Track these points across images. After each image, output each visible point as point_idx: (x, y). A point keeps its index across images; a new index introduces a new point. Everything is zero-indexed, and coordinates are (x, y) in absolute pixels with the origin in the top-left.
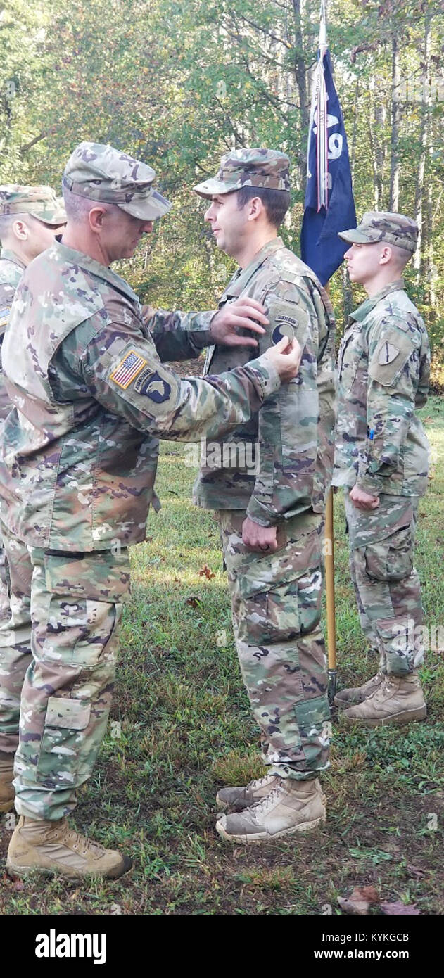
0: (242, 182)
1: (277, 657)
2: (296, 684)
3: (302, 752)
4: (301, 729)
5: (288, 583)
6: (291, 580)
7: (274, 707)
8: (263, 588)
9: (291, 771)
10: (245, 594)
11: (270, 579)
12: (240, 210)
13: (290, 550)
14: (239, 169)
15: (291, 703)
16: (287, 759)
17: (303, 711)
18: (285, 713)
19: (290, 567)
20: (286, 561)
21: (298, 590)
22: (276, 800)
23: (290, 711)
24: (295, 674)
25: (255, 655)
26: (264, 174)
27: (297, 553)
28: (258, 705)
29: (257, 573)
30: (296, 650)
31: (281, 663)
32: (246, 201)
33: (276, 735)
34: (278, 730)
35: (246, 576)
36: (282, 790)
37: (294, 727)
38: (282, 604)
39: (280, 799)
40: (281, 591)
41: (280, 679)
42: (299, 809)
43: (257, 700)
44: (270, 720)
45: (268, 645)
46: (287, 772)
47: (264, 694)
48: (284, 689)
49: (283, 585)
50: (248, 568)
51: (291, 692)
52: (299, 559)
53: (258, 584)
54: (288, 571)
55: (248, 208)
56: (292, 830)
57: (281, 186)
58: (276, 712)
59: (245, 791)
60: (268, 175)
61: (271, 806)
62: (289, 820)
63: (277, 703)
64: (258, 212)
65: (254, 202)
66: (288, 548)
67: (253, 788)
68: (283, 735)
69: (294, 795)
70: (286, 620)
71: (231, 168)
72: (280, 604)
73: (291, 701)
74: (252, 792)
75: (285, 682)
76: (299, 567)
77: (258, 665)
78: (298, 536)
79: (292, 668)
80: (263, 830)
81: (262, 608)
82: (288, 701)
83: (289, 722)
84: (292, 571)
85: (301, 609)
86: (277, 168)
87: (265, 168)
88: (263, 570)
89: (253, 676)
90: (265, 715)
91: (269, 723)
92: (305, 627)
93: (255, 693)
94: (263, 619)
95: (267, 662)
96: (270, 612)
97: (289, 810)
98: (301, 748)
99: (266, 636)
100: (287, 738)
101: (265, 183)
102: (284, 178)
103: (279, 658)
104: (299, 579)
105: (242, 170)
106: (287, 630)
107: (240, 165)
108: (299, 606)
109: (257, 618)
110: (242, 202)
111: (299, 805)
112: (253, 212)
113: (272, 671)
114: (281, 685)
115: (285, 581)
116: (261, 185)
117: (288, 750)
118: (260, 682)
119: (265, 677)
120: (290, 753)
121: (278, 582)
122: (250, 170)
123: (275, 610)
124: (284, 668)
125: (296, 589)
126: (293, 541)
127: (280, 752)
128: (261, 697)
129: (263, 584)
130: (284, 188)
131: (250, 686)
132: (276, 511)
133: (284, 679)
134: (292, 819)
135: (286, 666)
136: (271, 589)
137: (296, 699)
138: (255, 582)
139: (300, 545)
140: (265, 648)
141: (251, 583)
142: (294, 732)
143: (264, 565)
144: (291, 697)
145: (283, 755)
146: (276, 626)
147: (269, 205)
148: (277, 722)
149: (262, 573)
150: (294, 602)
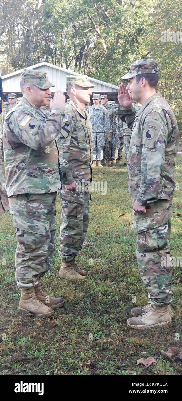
0: (138, 73)
1: (150, 257)
2: (157, 269)
3: (159, 295)
4: (159, 286)
5: (153, 229)
6: (155, 227)
7: (149, 277)
8: (144, 230)
9: (155, 302)
10: (137, 232)
11: (147, 227)
12: (138, 83)
13: (155, 216)
14: (136, 68)
15: (155, 276)
16: (153, 298)
17: (159, 279)
18: (152, 280)
19: (155, 222)
20: (153, 220)
21: (158, 232)
22: (151, 313)
23: (154, 279)
24: (157, 264)
25: (141, 256)
26: (145, 68)
27: (158, 217)
28: (143, 276)
29: (142, 224)
30: (157, 255)
31: (151, 260)
32: (140, 80)
33: (149, 288)
34: (150, 286)
35: (138, 225)
36: (153, 309)
37: (156, 285)
38: (151, 236)
39: (152, 312)
40: (151, 231)
41: (151, 266)
42: (159, 317)
43: (142, 274)
44: (147, 282)
45: (146, 252)
46: (154, 302)
47: (145, 272)
48: (152, 270)
49: (152, 229)
50: (139, 221)
51: (155, 272)
52: (159, 220)
53: (142, 228)
54: (154, 224)
55: (141, 82)
56: (157, 325)
57: (153, 72)
58: (149, 279)
59: (141, 310)
60: (147, 68)
61: (148, 315)
62: (155, 321)
63: (150, 276)
64: (144, 83)
65: (143, 80)
66: (154, 215)
67: (145, 308)
68: (152, 288)
69: (158, 312)
70: (152, 243)
71: (133, 68)
72: (151, 237)
73: (155, 275)
74: (144, 310)
75: (153, 268)
76: (158, 222)
77: (142, 260)
78: (158, 210)
79: (155, 262)
80: (144, 324)
81: (143, 237)
82: (154, 275)
83: (154, 283)
84: (156, 224)
85: (159, 239)
86: (150, 65)
87: (145, 66)
88: (144, 223)
89: (141, 264)
90: (145, 280)
91: (146, 283)
92: (160, 246)
93: (141, 271)
94: (144, 242)
95: (146, 259)
96: (146, 239)
97: (155, 317)
98: (159, 294)
99: (145, 249)
100: (153, 289)
101: (146, 72)
102: (154, 69)
103: (150, 258)
104: (158, 227)
105: (137, 68)
106: (153, 247)
107: (136, 66)
108: (158, 238)
109: (142, 241)
110: (138, 80)
111: (159, 315)
112: (143, 84)
113: (147, 263)
114: (151, 269)
115: (152, 228)
116: (145, 73)
117: (154, 294)
118: (143, 267)
119: (145, 265)
120: (154, 295)
121: (150, 228)
122: (140, 67)
123: (148, 239)
124: (152, 262)
125: (157, 231)
126: (156, 212)
127: (150, 295)
128: (143, 273)
129: (144, 228)
130: (154, 73)
131: (140, 268)
132: (144, 200)
133: (152, 266)
134: (157, 321)
135: (153, 261)
136: (147, 231)
137: (157, 274)
138: (141, 227)
139: (159, 214)
140: (145, 253)
141: (140, 227)
142: (156, 287)
143: (144, 221)
144: (155, 274)
145: (152, 296)
146: (148, 245)
147: (149, 80)
148: (149, 283)
149: (144, 224)
150: (155, 236)
